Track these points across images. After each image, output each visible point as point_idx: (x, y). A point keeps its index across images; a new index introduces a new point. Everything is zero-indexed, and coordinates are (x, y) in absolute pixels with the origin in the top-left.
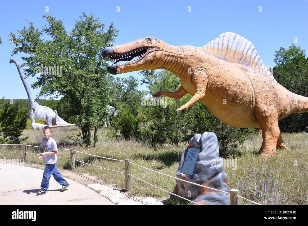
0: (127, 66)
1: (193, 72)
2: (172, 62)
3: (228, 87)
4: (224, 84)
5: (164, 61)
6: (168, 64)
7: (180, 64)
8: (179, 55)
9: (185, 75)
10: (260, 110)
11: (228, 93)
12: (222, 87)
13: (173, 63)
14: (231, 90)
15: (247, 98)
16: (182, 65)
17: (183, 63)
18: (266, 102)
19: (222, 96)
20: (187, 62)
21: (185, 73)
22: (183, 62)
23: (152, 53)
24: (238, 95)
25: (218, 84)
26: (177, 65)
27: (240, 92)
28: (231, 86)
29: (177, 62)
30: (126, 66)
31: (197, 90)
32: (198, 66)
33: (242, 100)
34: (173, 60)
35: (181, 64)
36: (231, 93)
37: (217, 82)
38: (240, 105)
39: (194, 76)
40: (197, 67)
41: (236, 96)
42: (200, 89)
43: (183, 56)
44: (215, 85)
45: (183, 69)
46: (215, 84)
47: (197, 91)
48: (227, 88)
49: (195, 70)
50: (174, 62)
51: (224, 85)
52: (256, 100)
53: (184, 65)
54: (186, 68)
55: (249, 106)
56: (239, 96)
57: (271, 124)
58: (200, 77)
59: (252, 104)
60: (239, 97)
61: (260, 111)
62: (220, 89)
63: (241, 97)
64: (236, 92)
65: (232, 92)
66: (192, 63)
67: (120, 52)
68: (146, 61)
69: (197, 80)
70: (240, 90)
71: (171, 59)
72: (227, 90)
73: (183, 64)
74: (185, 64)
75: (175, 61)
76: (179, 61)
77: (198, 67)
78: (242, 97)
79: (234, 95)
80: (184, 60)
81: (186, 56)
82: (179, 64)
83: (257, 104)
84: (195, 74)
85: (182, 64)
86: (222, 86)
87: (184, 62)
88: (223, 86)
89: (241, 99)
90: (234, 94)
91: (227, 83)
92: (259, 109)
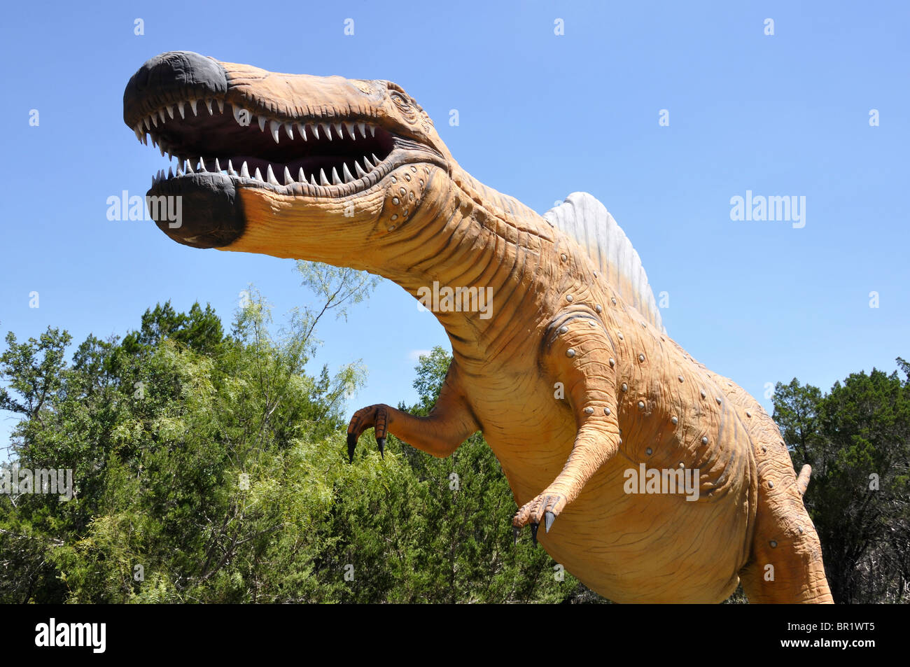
0: (301, 198)
1: (552, 322)
2: (474, 247)
3: (677, 411)
4: (662, 395)
5: (449, 230)
6: (457, 256)
7: (504, 266)
8: (502, 223)
9: (511, 328)
10: (784, 527)
11: (677, 441)
12: (655, 409)
13: (475, 255)
14: (688, 429)
15: (737, 469)
16: (511, 275)
17: (515, 267)
18: (790, 492)
19: (649, 452)
20: (531, 266)
21: (512, 320)
22: (516, 262)
23: (417, 165)
24: (711, 453)
25: (640, 396)
26: (491, 271)
27: (717, 441)
28: (684, 406)
29: (494, 254)
30: (292, 198)
31: (590, 408)
32: (571, 295)
33: (722, 478)
34: (481, 237)
35: (506, 271)
36: (686, 442)
37: (638, 382)
38: (714, 502)
39: (564, 336)
40: (563, 297)
41: (705, 456)
42: (600, 405)
43: (514, 231)
44: (631, 400)
45: (508, 300)
46: (633, 392)
47: (589, 414)
48: (676, 418)
49: (556, 310)
50: (482, 248)
51: (663, 404)
52: (761, 480)
53: (516, 274)
54: (521, 293)
55: (741, 507)
56: (712, 459)
57: (819, 591)
58: (593, 346)
59: (751, 499)
60: (713, 463)
61: (781, 531)
62: (648, 419)
63: (720, 464)
64: (705, 439)
65: (689, 438)
66: (549, 274)
67: (267, 102)
68: (389, 204)
69: (584, 360)
70: (714, 429)
71: (475, 232)
72: (674, 424)
73: (513, 270)
74: (523, 274)
75: (487, 244)
76: (500, 253)
77: (570, 297)
78: (723, 465)
79: (695, 453)
80: (520, 252)
81: (524, 235)
82: (500, 266)
83: (768, 497)
84: (565, 328)
85: (508, 271)
86: (654, 405)
87: (520, 261)
88: (659, 405)
89: (721, 472)
90: (697, 449)
91: (673, 395)
92: (777, 523)
